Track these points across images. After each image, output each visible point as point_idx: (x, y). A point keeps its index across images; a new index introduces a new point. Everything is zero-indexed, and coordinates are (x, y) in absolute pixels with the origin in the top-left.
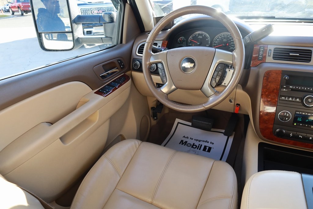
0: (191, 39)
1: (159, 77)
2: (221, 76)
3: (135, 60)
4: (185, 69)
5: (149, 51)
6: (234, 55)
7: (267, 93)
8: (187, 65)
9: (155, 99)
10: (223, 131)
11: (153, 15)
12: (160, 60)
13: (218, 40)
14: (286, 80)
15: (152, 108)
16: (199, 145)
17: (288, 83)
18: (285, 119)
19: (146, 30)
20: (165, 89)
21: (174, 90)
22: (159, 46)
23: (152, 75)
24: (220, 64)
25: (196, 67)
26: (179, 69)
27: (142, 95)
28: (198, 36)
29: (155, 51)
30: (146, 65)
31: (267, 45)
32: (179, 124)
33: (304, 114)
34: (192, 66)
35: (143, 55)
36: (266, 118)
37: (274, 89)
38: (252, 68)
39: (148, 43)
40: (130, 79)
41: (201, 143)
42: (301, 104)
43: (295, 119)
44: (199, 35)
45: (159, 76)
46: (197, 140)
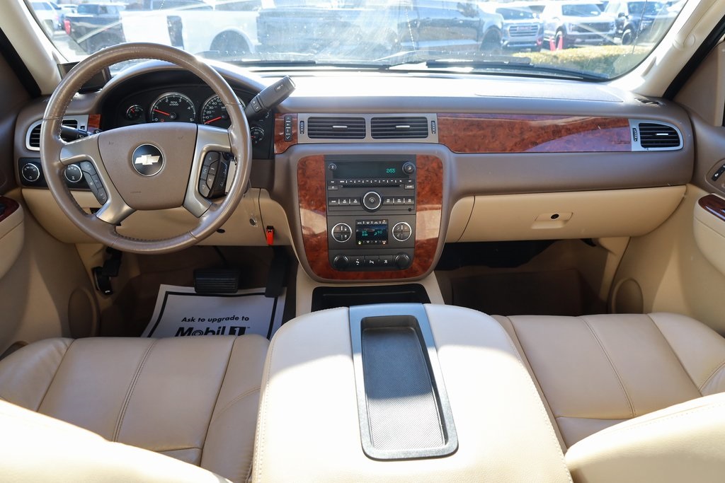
0: (156, 108)
1: (91, 195)
2: (216, 175)
3: (24, 161)
4: (144, 170)
5: (53, 137)
6: (231, 134)
7: (307, 197)
8: (145, 160)
9: (100, 247)
10: (263, 290)
11: (56, 58)
12: (84, 155)
13: (211, 108)
14: (333, 171)
15: (95, 270)
16: (220, 328)
17: (336, 175)
18: (344, 237)
19: (44, 92)
20: (106, 216)
21: (128, 214)
22: (82, 127)
23: (73, 193)
24: (210, 152)
25: (164, 162)
26: (130, 170)
27: (60, 241)
28: (169, 102)
29: (69, 137)
30: (51, 168)
31: (296, 114)
32: (169, 296)
33: (368, 223)
34: (157, 161)
35: (41, 149)
36: (314, 240)
37: (317, 189)
38: (277, 156)
39: (49, 121)
40: (18, 206)
41: (222, 324)
42: (361, 208)
43: (358, 236)
44: (171, 99)
45: (91, 191)
46: (214, 320)
